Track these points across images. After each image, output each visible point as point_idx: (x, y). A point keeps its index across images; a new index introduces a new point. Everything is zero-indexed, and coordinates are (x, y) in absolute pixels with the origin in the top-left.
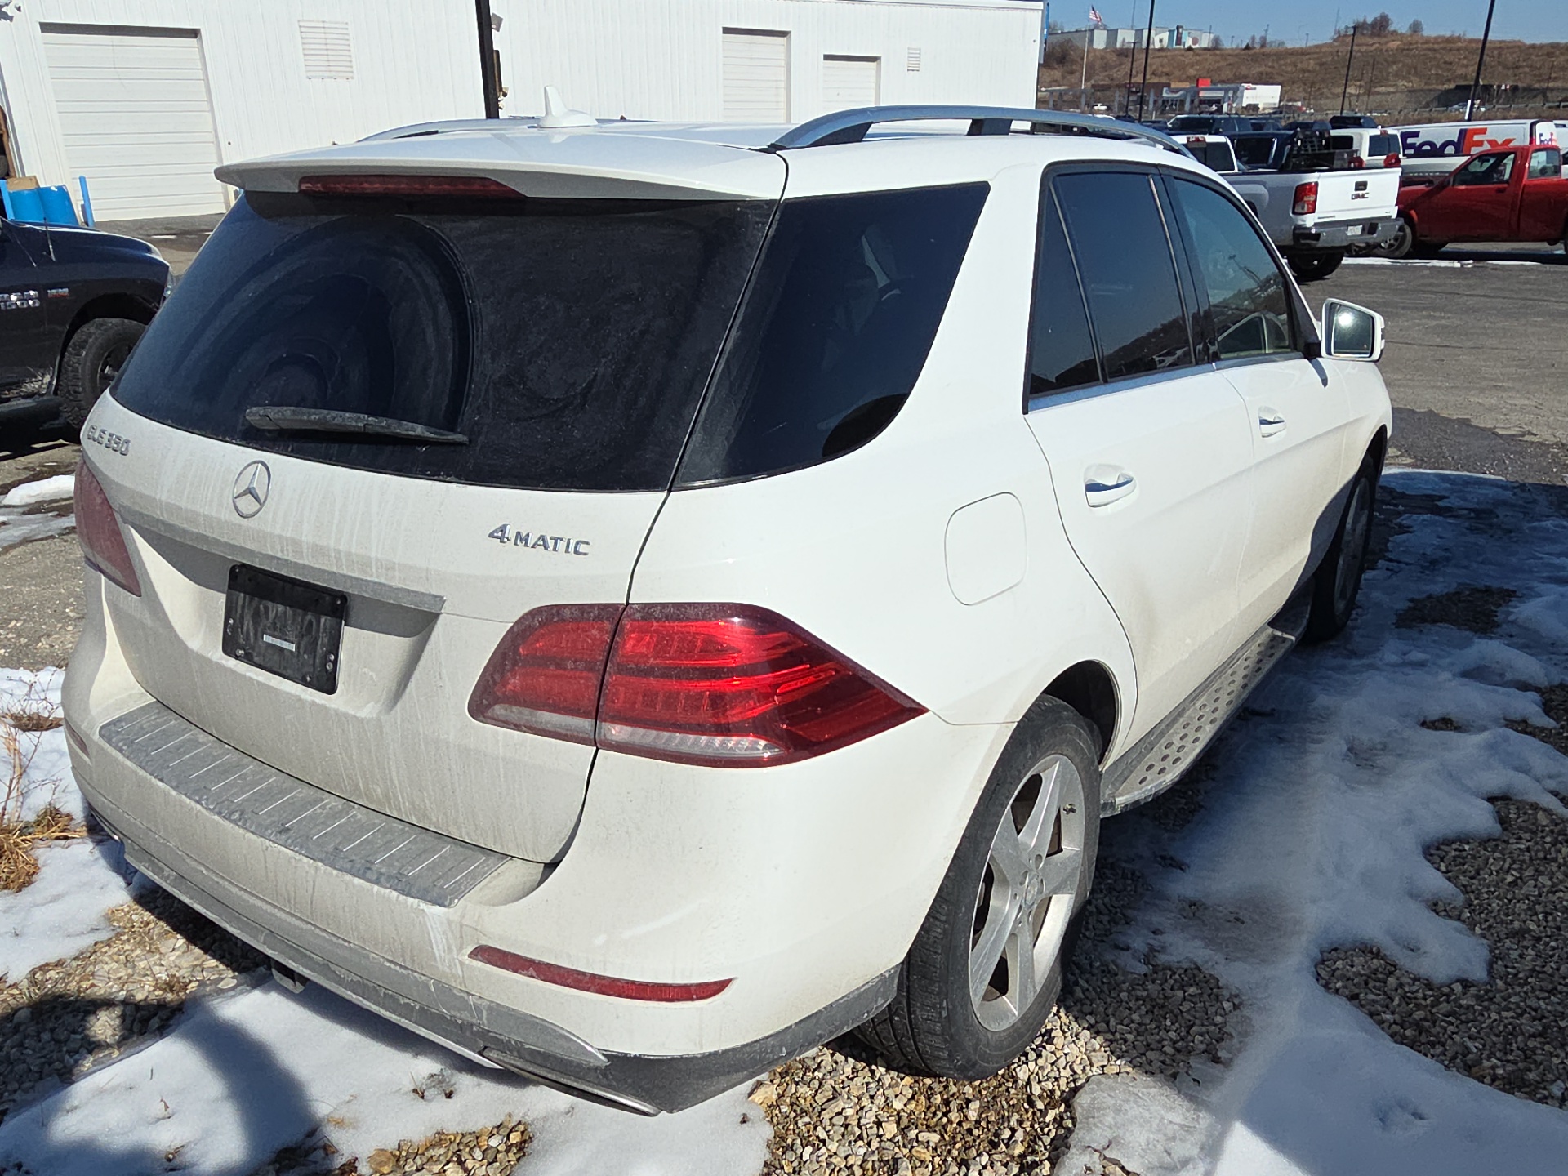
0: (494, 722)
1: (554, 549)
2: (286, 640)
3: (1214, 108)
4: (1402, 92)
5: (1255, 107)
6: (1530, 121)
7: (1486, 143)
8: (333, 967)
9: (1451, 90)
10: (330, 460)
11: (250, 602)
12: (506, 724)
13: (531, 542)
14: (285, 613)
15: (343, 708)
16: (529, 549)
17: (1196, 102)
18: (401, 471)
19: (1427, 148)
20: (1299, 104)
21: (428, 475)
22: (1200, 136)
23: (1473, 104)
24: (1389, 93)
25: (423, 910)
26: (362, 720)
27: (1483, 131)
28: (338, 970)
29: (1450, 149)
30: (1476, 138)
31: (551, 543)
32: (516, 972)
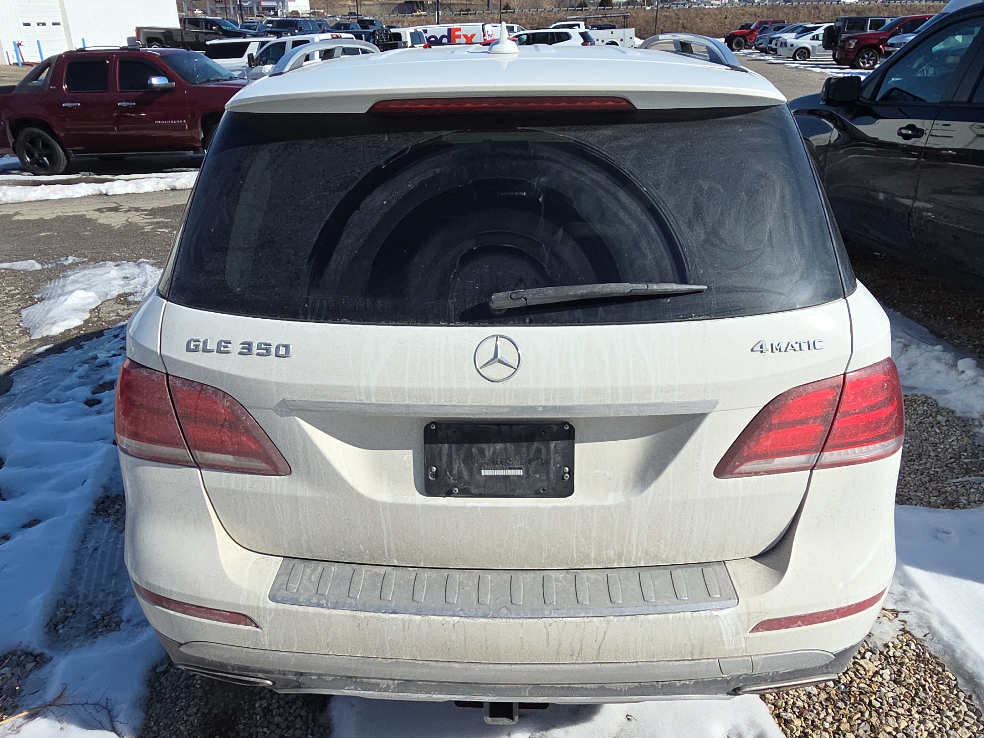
0: (740, 475)
1: (801, 349)
2: (510, 469)
3: (272, 13)
4: (377, 5)
5: (297, 13)
6: (481, 24)
7: (462, 36)
8: (607, 686)
9: (402, 4)
10: (579, 322)
11: (458, 450)
12: (748, 474)
13: (783, 349)
14: (506, 449)
15: (587, 503)
16: (783, 353)
17: (261, 9)
18: (656, 319)
19: (433, 39)
20: (322, 11)
21: (682, 318)
22: (338, 34)
23: (438, 13)
24: (370, 5)
25: (717, 616)
26: (610, 507)
27: (459, 30)
28: (613, 686)
29: (445, 40)
30: (457, 33)
31: (797, 347)
32: (788, 628)
